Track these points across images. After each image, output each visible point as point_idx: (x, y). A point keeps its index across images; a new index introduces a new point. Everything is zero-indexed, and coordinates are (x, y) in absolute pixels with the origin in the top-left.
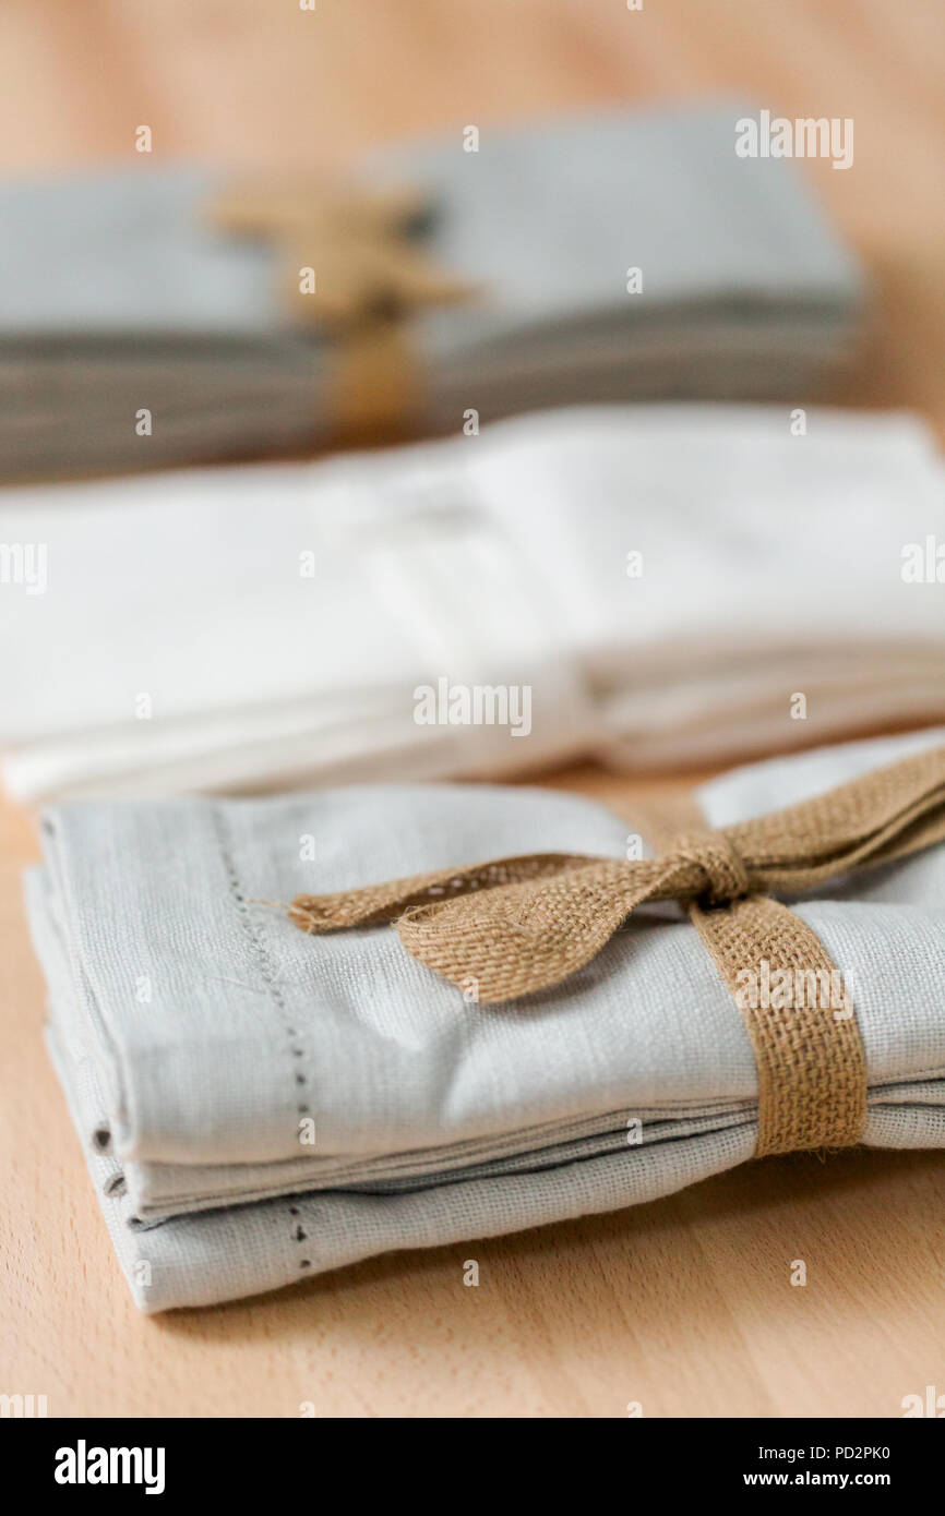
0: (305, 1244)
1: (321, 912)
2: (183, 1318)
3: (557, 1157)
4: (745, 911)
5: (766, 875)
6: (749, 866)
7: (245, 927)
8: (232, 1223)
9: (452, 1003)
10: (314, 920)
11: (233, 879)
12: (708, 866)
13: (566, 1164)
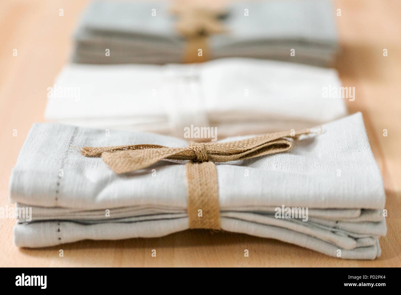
0: (60, 233)
1: (88, 151)
2: (27, 249)
3: (133, 219)
4: (204, 164)
5: (213, 156)
6: (208, 153)
7: (67, 152)
8: (41, 225)
9: (110, 173)
10: (86, 152)
11: (71, 142)
12: (195, 150)
13: (136, 222)
